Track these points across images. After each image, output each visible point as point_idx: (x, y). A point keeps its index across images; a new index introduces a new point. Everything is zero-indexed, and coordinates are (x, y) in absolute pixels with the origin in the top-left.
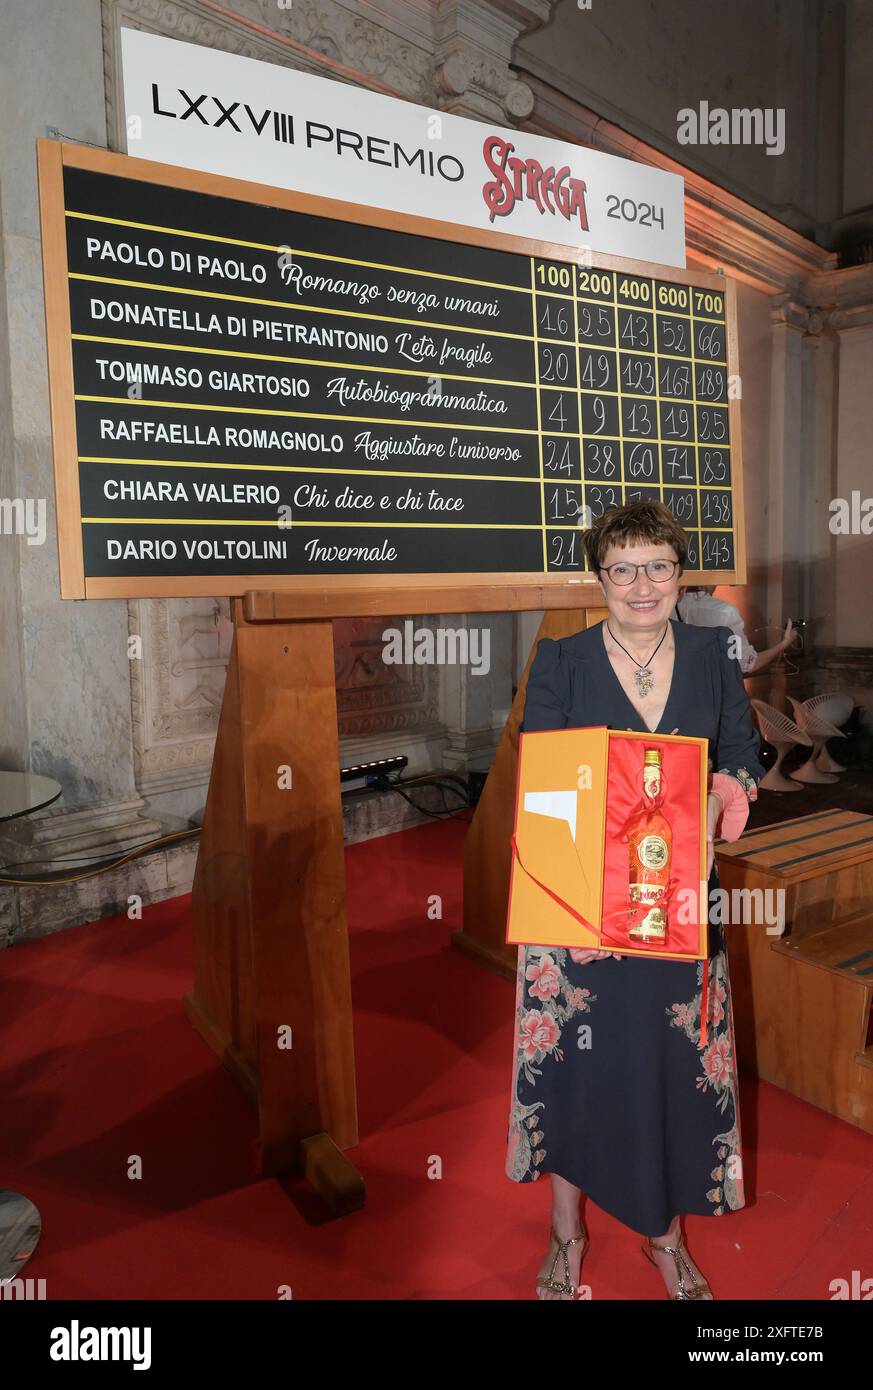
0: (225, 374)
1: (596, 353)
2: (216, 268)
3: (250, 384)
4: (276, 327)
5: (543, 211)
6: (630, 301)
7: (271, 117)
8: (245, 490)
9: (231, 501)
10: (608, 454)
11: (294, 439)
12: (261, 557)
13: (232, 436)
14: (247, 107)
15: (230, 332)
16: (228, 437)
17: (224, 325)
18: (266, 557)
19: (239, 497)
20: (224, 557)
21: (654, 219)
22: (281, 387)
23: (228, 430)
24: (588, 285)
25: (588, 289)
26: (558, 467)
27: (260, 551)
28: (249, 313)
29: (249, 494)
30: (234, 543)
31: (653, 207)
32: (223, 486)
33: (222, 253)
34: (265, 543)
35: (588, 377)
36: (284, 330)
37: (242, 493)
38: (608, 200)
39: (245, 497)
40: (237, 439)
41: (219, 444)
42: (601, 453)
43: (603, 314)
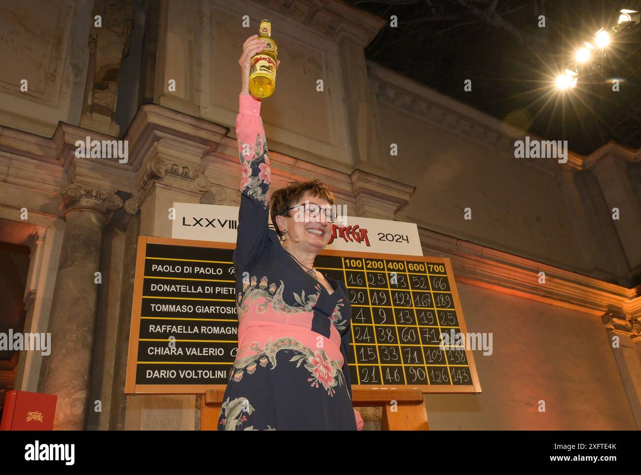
0: (203, 307)
1: (378, 292)
2: (202, 270)
3: (213, 310)
4: (225, 289)
6: (393, 270)
7: (228, 222)
8: (208, 350)
9: (202, 354)
10: (389, 332)
11: (231, 330)
12: (214, 377)
13: (204, 329)
14: (218, 220)
15: (206, 292)
16: (202, 330)
17: (204, 290)
18: (216, 377)
19: (206, 353)
20: (197, 377)
21: (403, 239)
22: (226, 310)
23: (202, 327)
24: (372, 265)
25: (371, 267)
26: (363, 338)
27: (214, 374)
28: (214, 285)
29: (210, 352)
30: (202, 371)
31: (402, 236)
32: (199, 349)
33: (205, 266)
34: (216, 371)
35: (375, 300)
36: (229, 290)
37: (207, 351)
38: (379, 235)
39: (208, 353)
40: (206, 331)
41: (198, 332)
42: (385, 332)
43: (380, 276)
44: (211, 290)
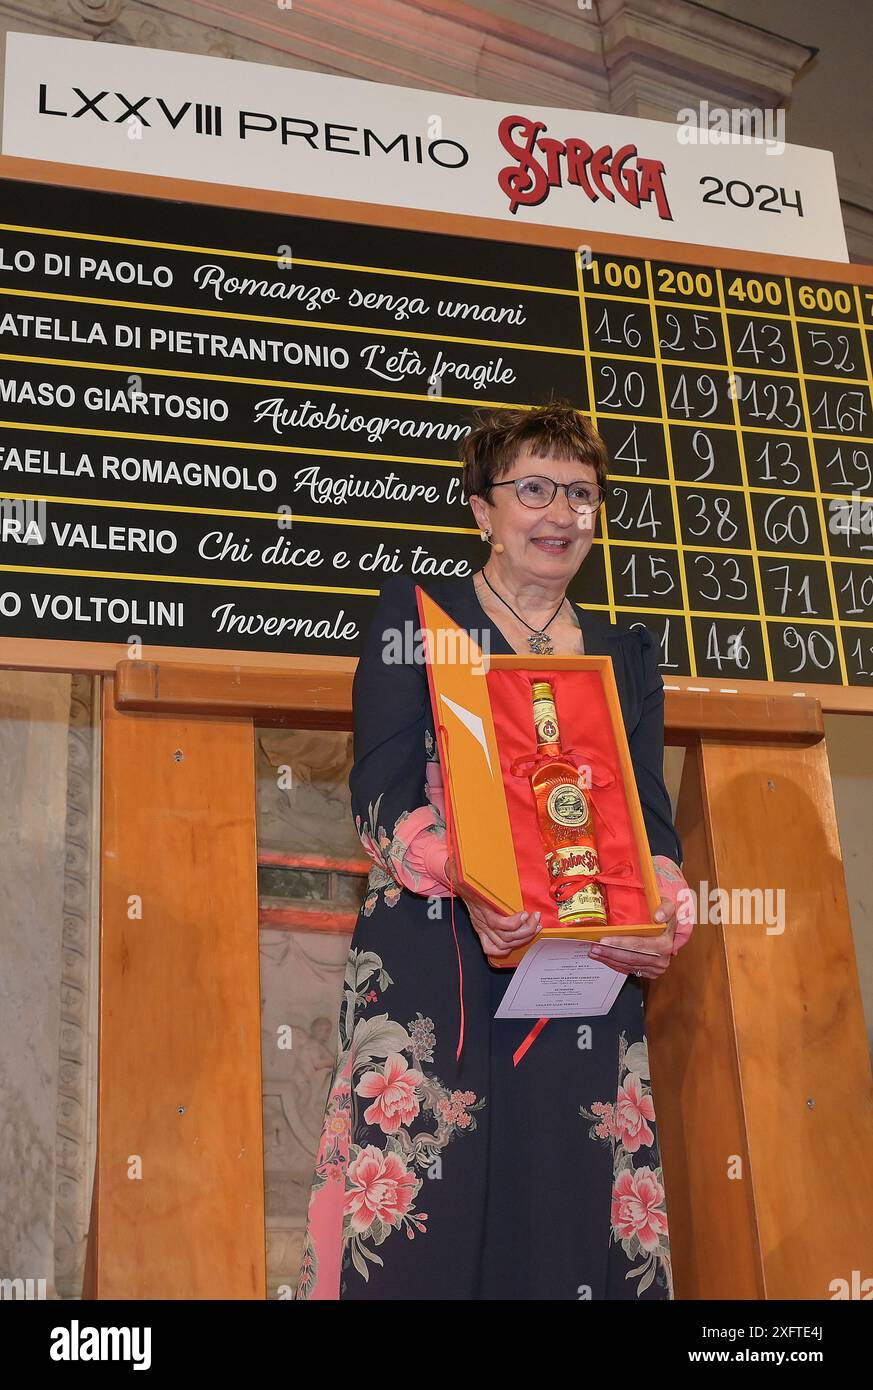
0: (108, 392)
1: (692, 374)
2: (104, 270)
3: (142, 404)
4: (183, 338)
5: (595, 199)
6: (747, 304)
7: (192, 110)
8: (126, 534)
9: (104, 547)
10: (723, 509)
11: (202, 472)
12: (145, 622)
13: (111, 466)
14: (161, 102)
15: (118, 343)
16: (106, 467)
17: (110, 335)
18: (152, 622)
19: (117, 543)
20: (88, 619)
21: (784, 203)
22: (186, 408)
23: (106, 459)
24: (674, 285)
25: (673, 291)
26: (635, 523)
27: (143, 613)
28: (146, 321)
29: (132, 540)
30: (105, 601)
31: (782, 190)
32: (94, 528)
33: (114, 254)
34: (152, 604)
35: (680, 402)
36: (195, 341)
37: (122, 538)
38: (703, 181)
39: (125, 543)
40: (119, 470)
41: (92, 475)
42: (710, 505)
43: (701, 322)
44: (134, 337)
